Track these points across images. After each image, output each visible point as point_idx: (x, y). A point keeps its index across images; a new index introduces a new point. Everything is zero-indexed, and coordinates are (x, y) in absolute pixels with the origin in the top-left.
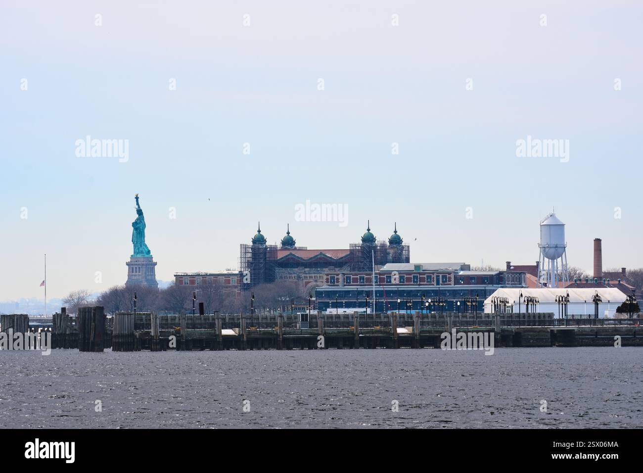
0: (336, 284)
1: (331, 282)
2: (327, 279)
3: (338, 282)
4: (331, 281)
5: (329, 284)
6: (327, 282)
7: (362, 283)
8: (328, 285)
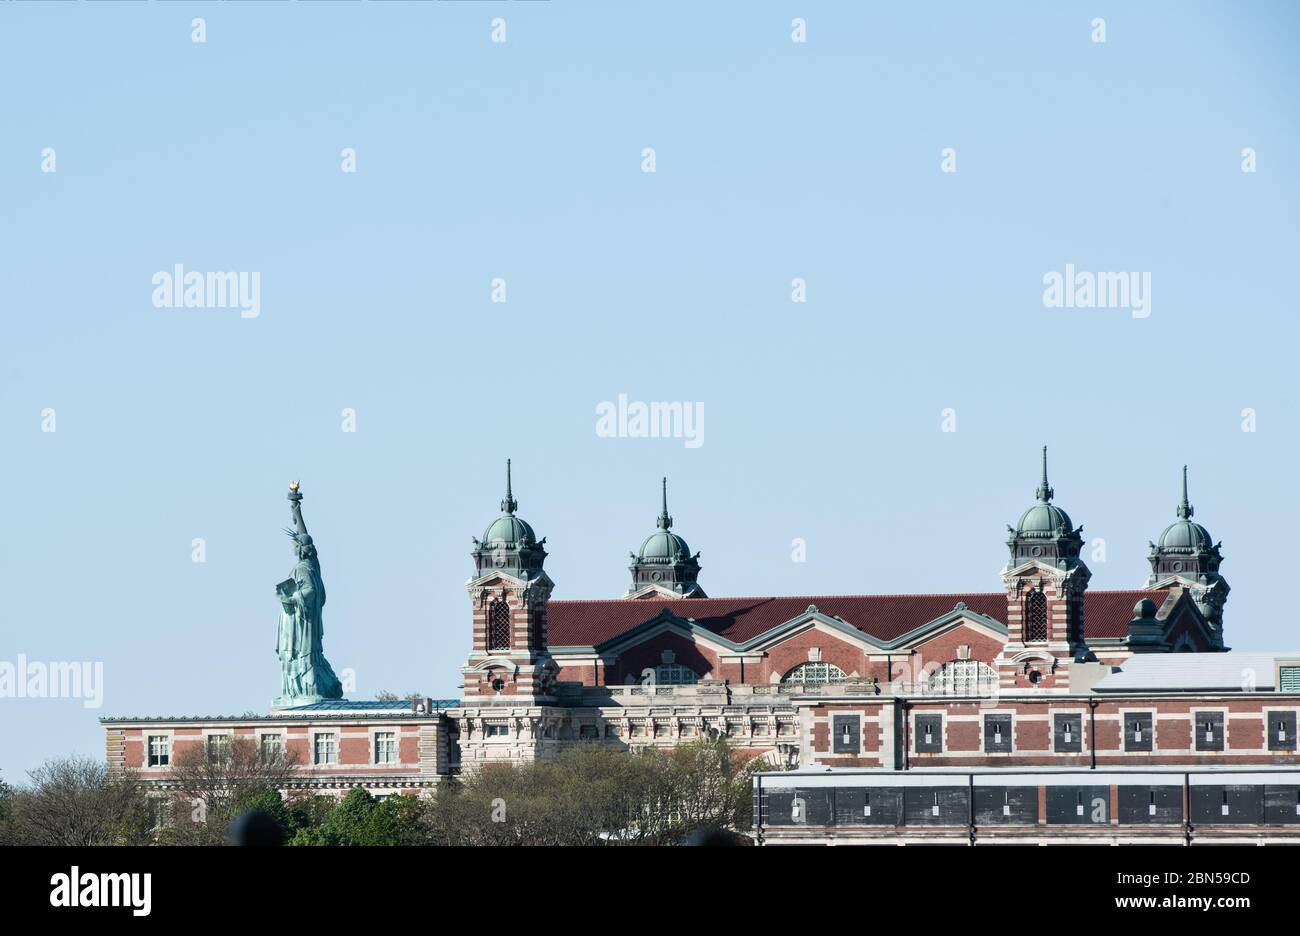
0: (863, 754)
1: (839, 746)
2: (820, 731)
3: (873, 744)
4: (839, 744)
5: (830, 754)
6: (820, 744)
7: (996, 748)
8: (824, 761)
